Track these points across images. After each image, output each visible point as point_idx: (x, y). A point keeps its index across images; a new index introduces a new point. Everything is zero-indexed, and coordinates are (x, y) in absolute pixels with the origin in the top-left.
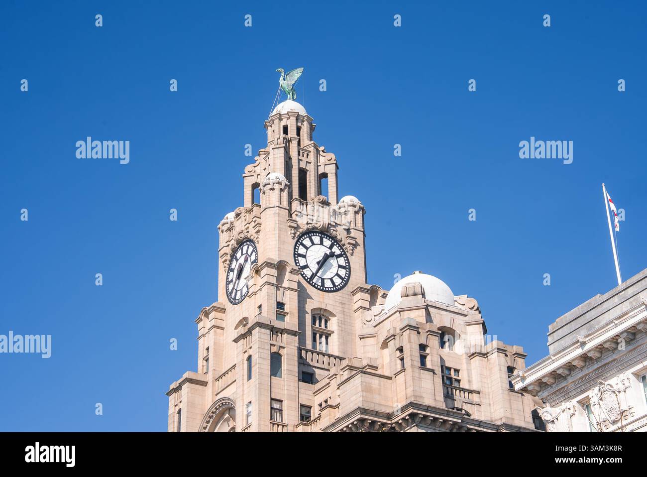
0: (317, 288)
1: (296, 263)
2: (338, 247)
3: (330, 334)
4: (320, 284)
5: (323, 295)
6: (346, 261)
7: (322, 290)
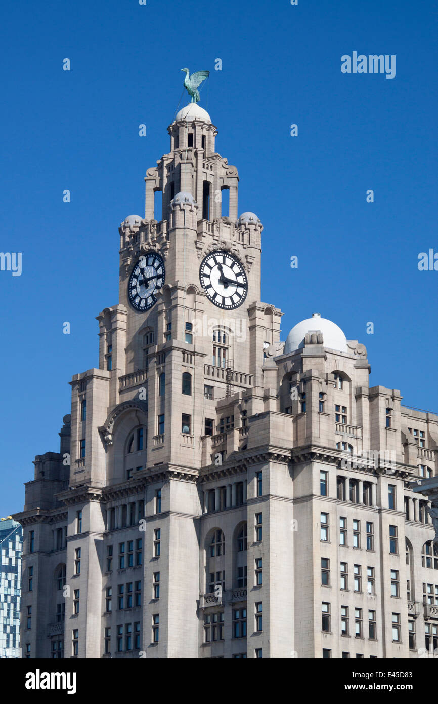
0: (218, 306)
1: (201, 283)
2: (238, 266)
3: (227, 348)
4: (221, 303)
5: (224, 313)
6: (245, 280)
7: (223, 308)
